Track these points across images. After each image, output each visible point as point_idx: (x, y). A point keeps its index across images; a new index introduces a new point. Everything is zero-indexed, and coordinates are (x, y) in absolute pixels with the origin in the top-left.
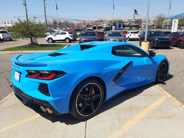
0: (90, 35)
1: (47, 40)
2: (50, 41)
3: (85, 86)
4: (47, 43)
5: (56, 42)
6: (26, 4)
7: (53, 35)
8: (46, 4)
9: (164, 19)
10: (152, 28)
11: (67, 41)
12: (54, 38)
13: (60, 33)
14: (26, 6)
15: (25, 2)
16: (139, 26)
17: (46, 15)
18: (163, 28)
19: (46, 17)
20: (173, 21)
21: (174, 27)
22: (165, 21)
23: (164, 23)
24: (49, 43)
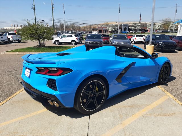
0: (95, 38)
1: (54, 42)
2: (57, 43)
3: (89, 83)
4: (54, 45)
5: (62, 44)
6: (35, 8)
7: (60, 38)
8: (54, 8)
9: (170, 23)
10: (158, 32)
11: (73, 43)
12: (61, 41)
13: (67, 36)
14: (35, 9)
15: (34, 6)
16: (145, 30)
17: (53, 19)
18: (169, 32)
19: (53, 21)
20: (179, 25)
21: (180, 31)
22: (171, 25)
23: (170, 28)
24: (56, 45)
